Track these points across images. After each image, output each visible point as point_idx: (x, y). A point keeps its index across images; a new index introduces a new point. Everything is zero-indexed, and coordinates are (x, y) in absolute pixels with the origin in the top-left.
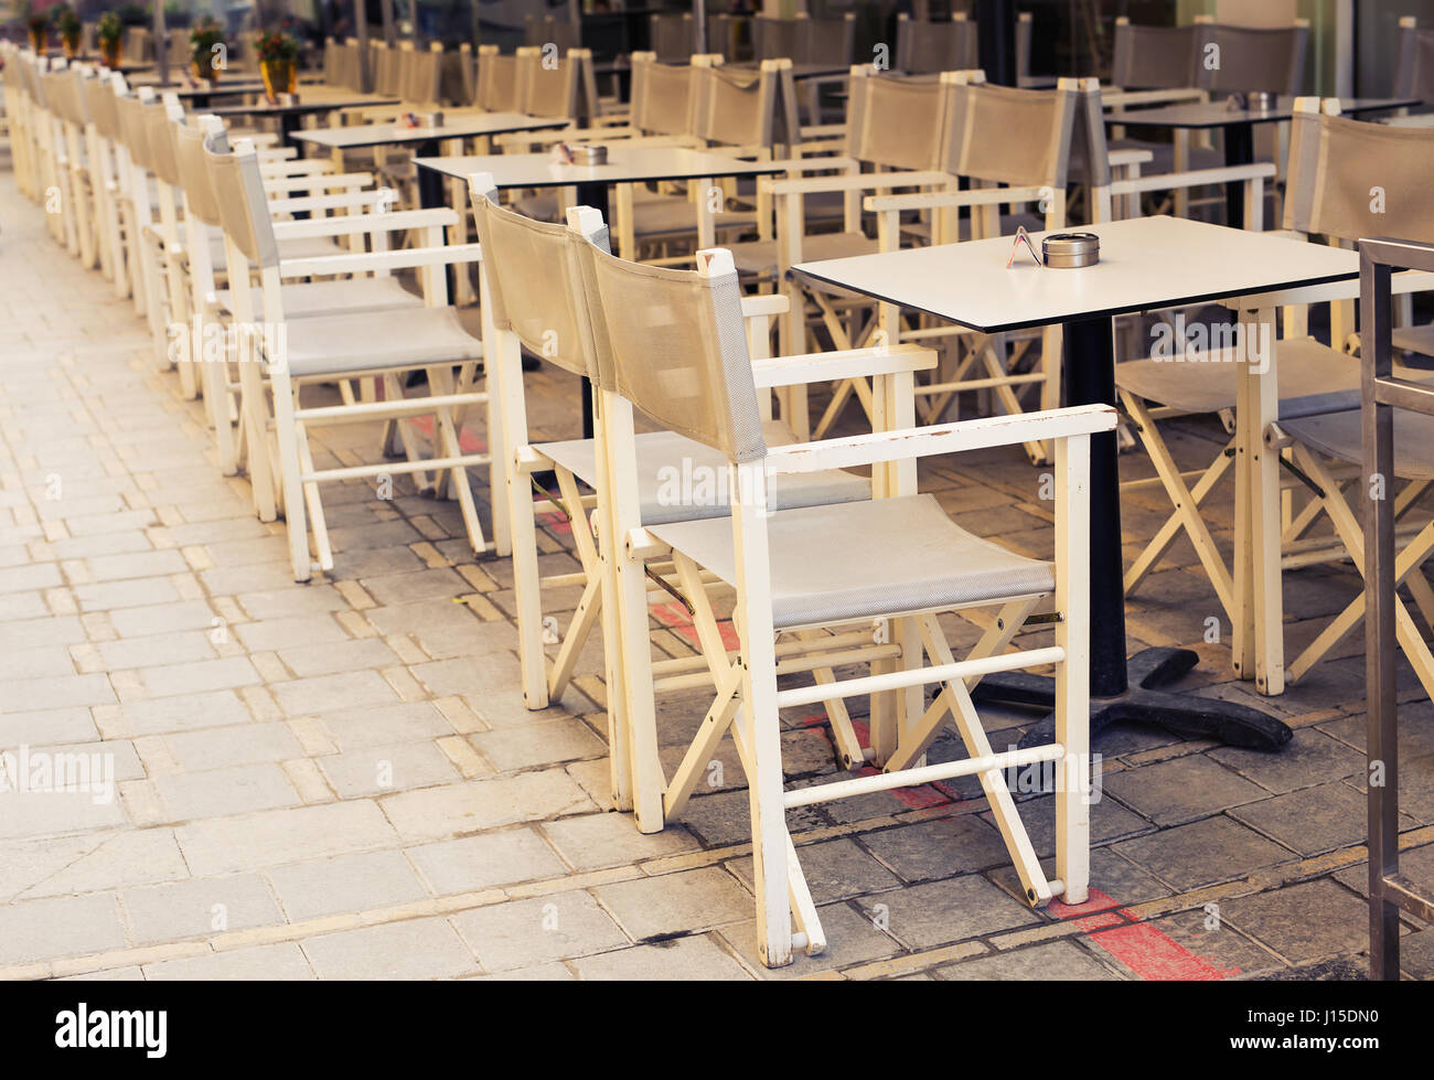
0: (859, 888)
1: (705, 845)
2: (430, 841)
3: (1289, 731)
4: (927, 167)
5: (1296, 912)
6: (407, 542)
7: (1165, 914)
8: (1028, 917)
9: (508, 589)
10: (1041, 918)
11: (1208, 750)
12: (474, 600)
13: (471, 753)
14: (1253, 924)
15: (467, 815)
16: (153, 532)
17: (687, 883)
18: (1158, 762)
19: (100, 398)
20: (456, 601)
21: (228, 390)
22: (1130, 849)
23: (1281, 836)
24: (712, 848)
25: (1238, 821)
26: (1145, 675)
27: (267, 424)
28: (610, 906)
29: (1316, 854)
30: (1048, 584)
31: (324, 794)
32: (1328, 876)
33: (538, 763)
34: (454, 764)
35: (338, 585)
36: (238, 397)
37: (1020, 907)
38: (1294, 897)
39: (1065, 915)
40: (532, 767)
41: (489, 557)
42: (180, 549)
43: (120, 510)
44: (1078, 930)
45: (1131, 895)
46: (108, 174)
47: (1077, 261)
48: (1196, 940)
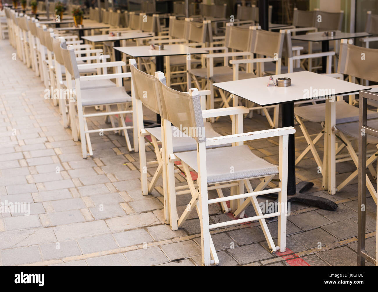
0: (228, 247)
1: (188, 234)
2: (118, 232)
3: (337, 205)
4: (246, 50)
5: (338, 255)
6: (112, 147)
7: (305, 255)
8: (270, 256)
9: (138, 161)
10: (273, 256)
11: (316, 210)
12: (129, 164)
13: (128, 208)
14: (327, 259)
15: (128, 225)
16: (46, 144)
17: (184, 245)
18: (303, 213)
19: (32, 105)
20: (124, 164)
21: (66, 106)
22: (296, 237)
23: (335, 234)
24: (190, 235)
25: (323, 229)
26: (300, 189)
27: (76, 116)
28: (165, 251)
29: (343, 239)
30: (277, 172)
31: (91, 218)
32: (346, 245)
33: (146, 210)
34: (124, 210)
35: (94, 159)
36: (68, 108)
37: (269, 253)
38: (338, 251)
39: (280, 255)
40: (144, 211)
41: (133, 152)
42: (53, 149)
43: (38, 137)
44: (283, 260)
45: (296, 250)
46: (34, 44)
47: (285, 85)
48: (313, 263)
